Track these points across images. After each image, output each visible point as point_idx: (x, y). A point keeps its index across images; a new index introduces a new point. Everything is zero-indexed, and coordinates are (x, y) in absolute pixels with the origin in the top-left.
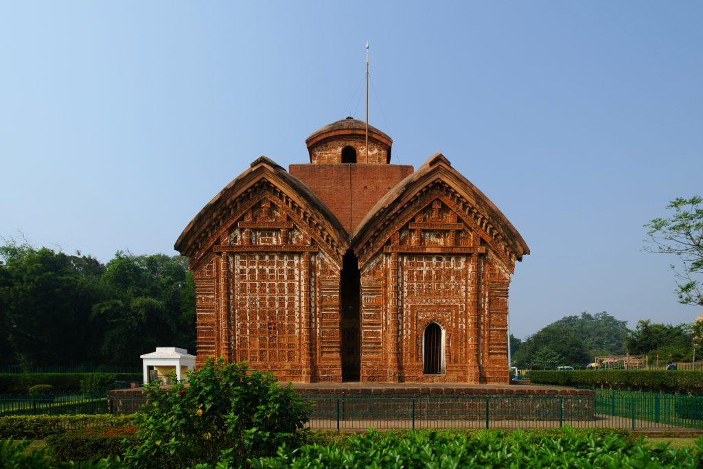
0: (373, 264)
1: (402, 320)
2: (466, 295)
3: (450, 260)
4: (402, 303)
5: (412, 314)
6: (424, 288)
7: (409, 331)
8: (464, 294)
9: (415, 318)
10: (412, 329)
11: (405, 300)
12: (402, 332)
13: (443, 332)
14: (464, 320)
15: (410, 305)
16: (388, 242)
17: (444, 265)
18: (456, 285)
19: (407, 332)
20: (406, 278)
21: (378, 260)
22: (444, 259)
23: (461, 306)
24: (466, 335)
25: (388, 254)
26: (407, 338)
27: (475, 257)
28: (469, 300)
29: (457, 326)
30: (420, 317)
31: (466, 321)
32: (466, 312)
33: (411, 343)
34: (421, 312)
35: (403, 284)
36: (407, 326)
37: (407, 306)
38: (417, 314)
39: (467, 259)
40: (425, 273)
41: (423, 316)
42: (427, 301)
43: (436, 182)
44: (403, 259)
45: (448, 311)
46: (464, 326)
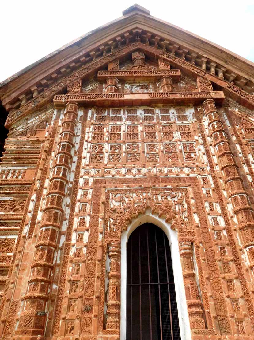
0: (34, 121)
1: (73, 209)
2: (210, 160)
3: (167, 112)
4: (77, 176)
5: (96, 196)
6: (124, 149)
7: (86, 235)
8: (205, 159)
9: (102, 206)
10: (93, 230)
11: (82, 171)
12: (69, 238)
13: (174, 239)
14: (217, 207)
15: (91, 180)
16: (65, 91)
17: (158, 117)
18: (185, 146)
19: (80, 238)
20: (89, 136)
21: (43, 116)
22: (157, 111)
23: (205, 179)
24: (232, 243)
25: (61, 107)
26: (78, 254)
27: (211, 106)
28: (217, 168)
29: (203, 220)
30: (114, 204)
31: (223, 208)
32: (217, 189)
33: (90, 269)
34: (117, 192)
35: (82, 144)
36: (82, 223)
37: (86, 182)
38: (108, 197)
39: (196, 110)
40: (124, 128)
41: (121, 201)
42: (129, 171)
43: (134, 31)
44: (86, 113)
45: (177, 189)
46: (222, 223)
